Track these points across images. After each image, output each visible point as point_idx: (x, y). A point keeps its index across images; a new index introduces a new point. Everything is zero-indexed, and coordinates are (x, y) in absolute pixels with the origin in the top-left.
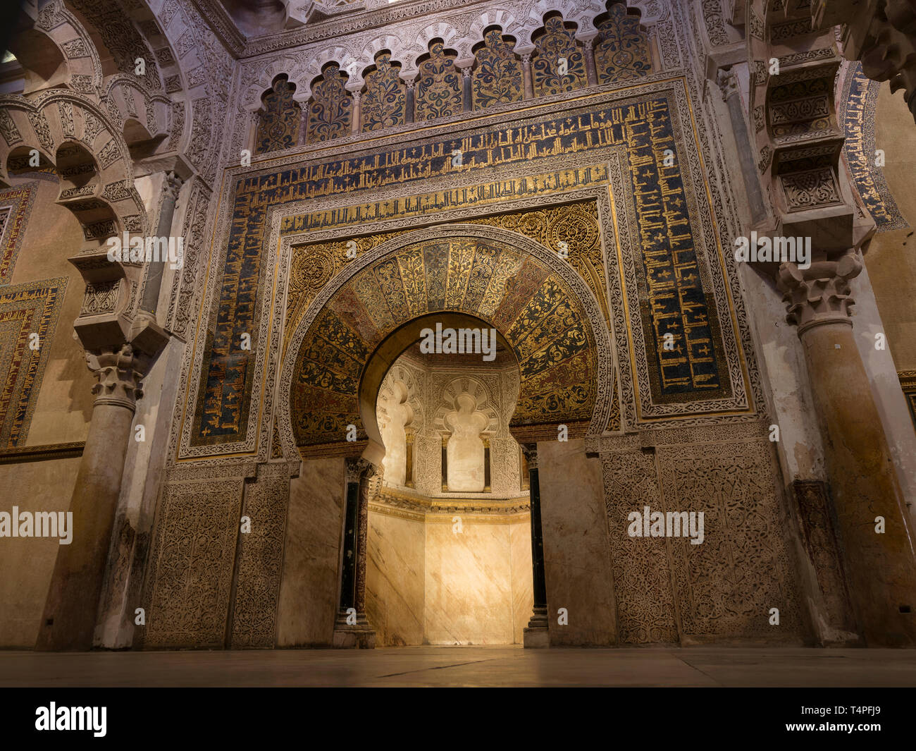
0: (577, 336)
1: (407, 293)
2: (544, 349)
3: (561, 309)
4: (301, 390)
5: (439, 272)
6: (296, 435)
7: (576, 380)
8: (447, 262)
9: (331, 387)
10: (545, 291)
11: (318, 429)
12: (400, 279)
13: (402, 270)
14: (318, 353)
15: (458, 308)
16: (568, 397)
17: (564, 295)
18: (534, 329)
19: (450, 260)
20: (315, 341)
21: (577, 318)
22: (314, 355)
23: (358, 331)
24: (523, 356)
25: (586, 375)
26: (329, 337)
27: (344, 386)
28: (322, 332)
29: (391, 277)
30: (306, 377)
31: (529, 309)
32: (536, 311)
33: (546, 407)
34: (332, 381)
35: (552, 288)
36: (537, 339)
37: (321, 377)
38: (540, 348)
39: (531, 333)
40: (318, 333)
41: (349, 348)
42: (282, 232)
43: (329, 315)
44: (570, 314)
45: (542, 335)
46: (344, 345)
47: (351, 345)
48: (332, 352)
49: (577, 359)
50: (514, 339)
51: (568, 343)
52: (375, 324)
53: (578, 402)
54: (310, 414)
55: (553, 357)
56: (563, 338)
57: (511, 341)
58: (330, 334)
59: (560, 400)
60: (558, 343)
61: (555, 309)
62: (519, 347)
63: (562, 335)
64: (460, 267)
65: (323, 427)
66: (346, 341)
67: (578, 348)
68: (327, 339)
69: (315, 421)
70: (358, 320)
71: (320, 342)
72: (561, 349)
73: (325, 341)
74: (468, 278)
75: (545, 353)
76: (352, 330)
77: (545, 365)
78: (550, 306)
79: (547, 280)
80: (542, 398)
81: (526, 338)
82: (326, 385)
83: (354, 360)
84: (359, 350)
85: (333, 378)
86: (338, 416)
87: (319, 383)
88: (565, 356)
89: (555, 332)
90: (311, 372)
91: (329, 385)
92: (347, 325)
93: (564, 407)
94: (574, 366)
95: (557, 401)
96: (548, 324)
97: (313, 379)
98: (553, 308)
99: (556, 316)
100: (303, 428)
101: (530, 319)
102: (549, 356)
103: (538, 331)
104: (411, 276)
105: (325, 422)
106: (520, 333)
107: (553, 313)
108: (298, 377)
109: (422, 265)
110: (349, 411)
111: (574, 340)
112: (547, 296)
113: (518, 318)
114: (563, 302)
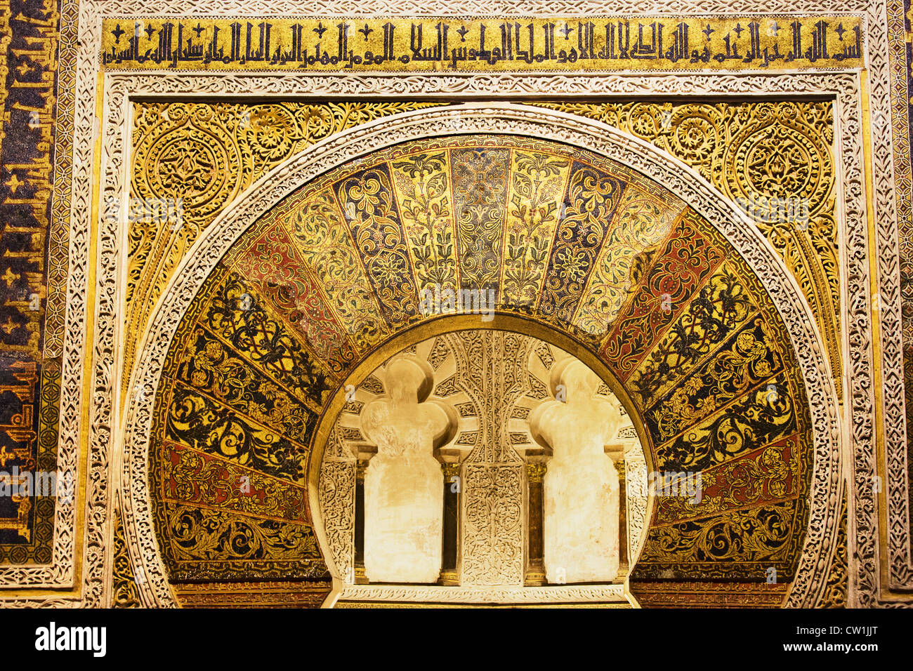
0: (775, 403)
1: (414, 259)
2: (707, 424)
3: (745, 342)
4: (175, 455)
5: (486, 217)
6: (168, 558)
7: (767, 497)
8: (504, 194)
9: (244, 458)
10: (716, 296)
11: (219, 549)
12: (398, 221)
13: (401, 198)
14: (210, 374)
15: (527, 308)
16: (750, 532)
17: (753, 308)
18: (688, 378)
19: (512, 191)
20: (201, 345)
21: (778, 365)
22: (200, 379)
23: (303, 333)
24: (664, 435)
25: (787, 489)
26: (235, 338)
27: (274, 459)
28: (216, 324)
29: (377, 213)
30: (184, 427)
31: (680, 330)
32: (694, 337)
33: (706, 548)
34: (247, 443)
35: (730, 290)
36: (693, 401)
37: (220, 431)
38: (699, 420)
39: (681, 385)
40: (208, 327)
41: (284, 371)
42: (106, 59)
43: (232, 285)
44: (764, 353)
45: (703, 393)
46: (272, 361)
47: (288, 364)
48: (243, 375)
49: (771, 454)
50: (647, 394)
51: (756, 417)
52: (342, 320)
53: (769, 543)
54: (198, 515)
55: (725, 444)
56: (746, 406)
57: (640, 398)
58: (237, 333)
59: (733, 535)
60: (736, 414)
61: (733, 340)
62: (657, 414)
63: (745, 399)
64: (532, 212)
65: (228, 547)
66: (275, 355)
67: (775, 430)
68: (229, 343)
69: (210, 531)
70: (301, 306)
71: (213, 348)
72: (742, 427)
73: (225, 347)
74: (551, 239)
75: (707, 433)
76: (289, 330)
77: (707, 458)
78: (724, 330)
79: (719, 270)
80: (698, 528)
81: (670, 395)
82: (233, 451)
83: (295, 400)
84: (305, 378)
85: (249, 437)
86: (264, 526)
87: (216, 446)
88: (747, 443)
89: (730, 389)
90: (194, 417)
91: (241, 451)
92: (277, 316)
93: (741, 551)
94: (764, 467)
95: (727, 536)
96: (717, 369)
97: (199, 433)
98: (729, 335)
99: (733, 354)
100: (184, 544)
101: (680, 353)
102: (716, 441)
103: (697, 383)
104: (422, 217)
105: (234, 534)
106: (659, 383)
107: (727, 347)
108: (163, 424)
109: (448, 193)
110: (288, 516)
111: (767, 411)
112: (719, 306)
113: (656, 349)
114: (750, 325)
